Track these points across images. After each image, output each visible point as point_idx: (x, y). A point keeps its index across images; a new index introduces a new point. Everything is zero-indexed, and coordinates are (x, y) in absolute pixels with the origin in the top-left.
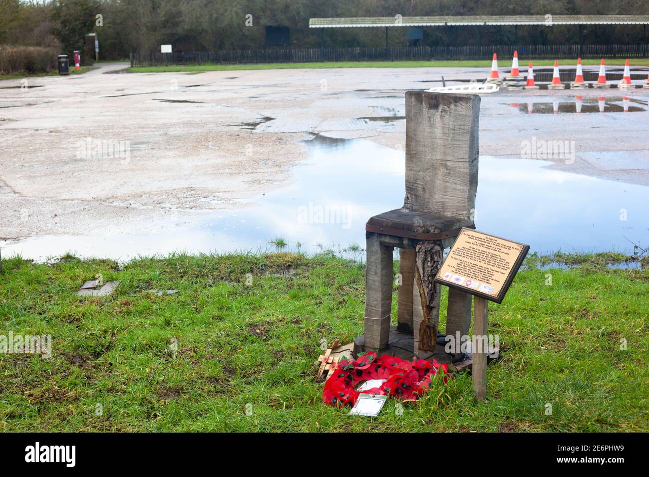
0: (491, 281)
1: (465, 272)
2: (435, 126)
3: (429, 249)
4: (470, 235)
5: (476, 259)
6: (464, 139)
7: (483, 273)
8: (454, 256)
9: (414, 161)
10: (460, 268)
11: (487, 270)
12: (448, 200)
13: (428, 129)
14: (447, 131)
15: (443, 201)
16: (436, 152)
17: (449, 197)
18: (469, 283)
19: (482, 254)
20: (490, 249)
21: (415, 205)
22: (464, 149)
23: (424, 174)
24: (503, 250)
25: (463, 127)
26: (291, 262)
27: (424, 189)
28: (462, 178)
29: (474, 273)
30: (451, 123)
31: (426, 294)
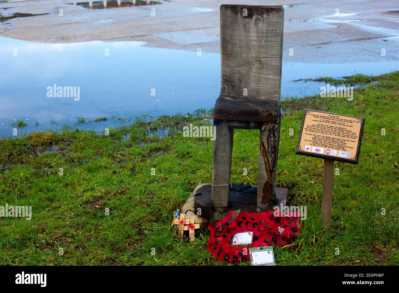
0: (346, 149)
1: (321, 144)
2: (250, 31)
3: (272, 128)
4: (314, 115)
5: (327, 133)
6: (275, 40)
7: (337, 143)
8: (307, 132)
9: (230, 59)
10: (316, 141)
11: (339, 140)
12: (261, 87)
13: (244, 34)
14: (261, 35)
15: (258, 89)
16: (251, 51)
17: (262, 85)
18: (328, 152)
19: (330, 129)
20: (335, 124)
21: (231, 93)
22: (276, 48)
23: (240, 68)
24: (346, 124)
25: (275, 31)
26: (51, 140)
27: (240, 81)
28: (274, 70)
29: (329, 144)
30: (265, 29)
31: (270, 162)
